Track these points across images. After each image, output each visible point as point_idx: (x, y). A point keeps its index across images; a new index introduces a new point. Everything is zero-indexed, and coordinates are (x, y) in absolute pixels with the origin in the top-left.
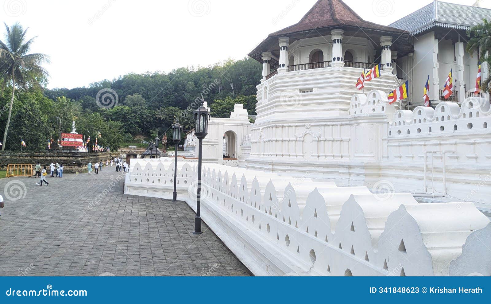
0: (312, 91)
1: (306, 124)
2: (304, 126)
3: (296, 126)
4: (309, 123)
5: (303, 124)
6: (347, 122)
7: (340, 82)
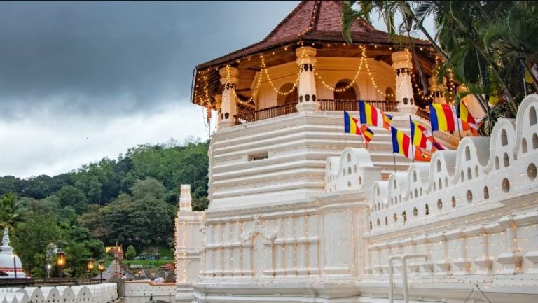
0: (267, 157)
1: (254, 216)
2: (252, 219)
3: (242, 221)
4: (259, 215)
5: (249, 216)
6: (314, 210)
7: (308, 137)
